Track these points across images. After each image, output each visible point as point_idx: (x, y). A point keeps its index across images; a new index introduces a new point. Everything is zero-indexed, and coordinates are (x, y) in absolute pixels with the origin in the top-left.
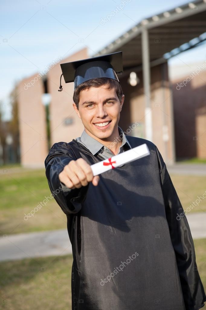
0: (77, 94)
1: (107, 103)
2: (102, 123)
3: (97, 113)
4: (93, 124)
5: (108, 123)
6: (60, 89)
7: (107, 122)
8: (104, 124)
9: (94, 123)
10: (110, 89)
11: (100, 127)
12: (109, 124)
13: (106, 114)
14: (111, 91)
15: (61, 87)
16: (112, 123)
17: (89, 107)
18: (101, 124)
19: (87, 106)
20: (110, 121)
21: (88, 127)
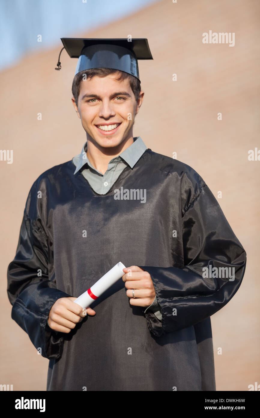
0: (76, 84)
1: (116, 99)
2: (108, 125)
3: (101, 110)
4: (94, 126)
5: (115, 126)
6: (57, 67)
7: (114, 124)
8: (111, 127)
9: (97, 124)
10: (120, 81)
11: (104, 130)
12: (116, 128)
13: (113, 114)
14: (122, 82)
15: (59, 64)
16: (121, 126)
17: (91, 103)
18: (106, 127)
19: (88, 101)
20: (119, 124)
21: (88, 129)
